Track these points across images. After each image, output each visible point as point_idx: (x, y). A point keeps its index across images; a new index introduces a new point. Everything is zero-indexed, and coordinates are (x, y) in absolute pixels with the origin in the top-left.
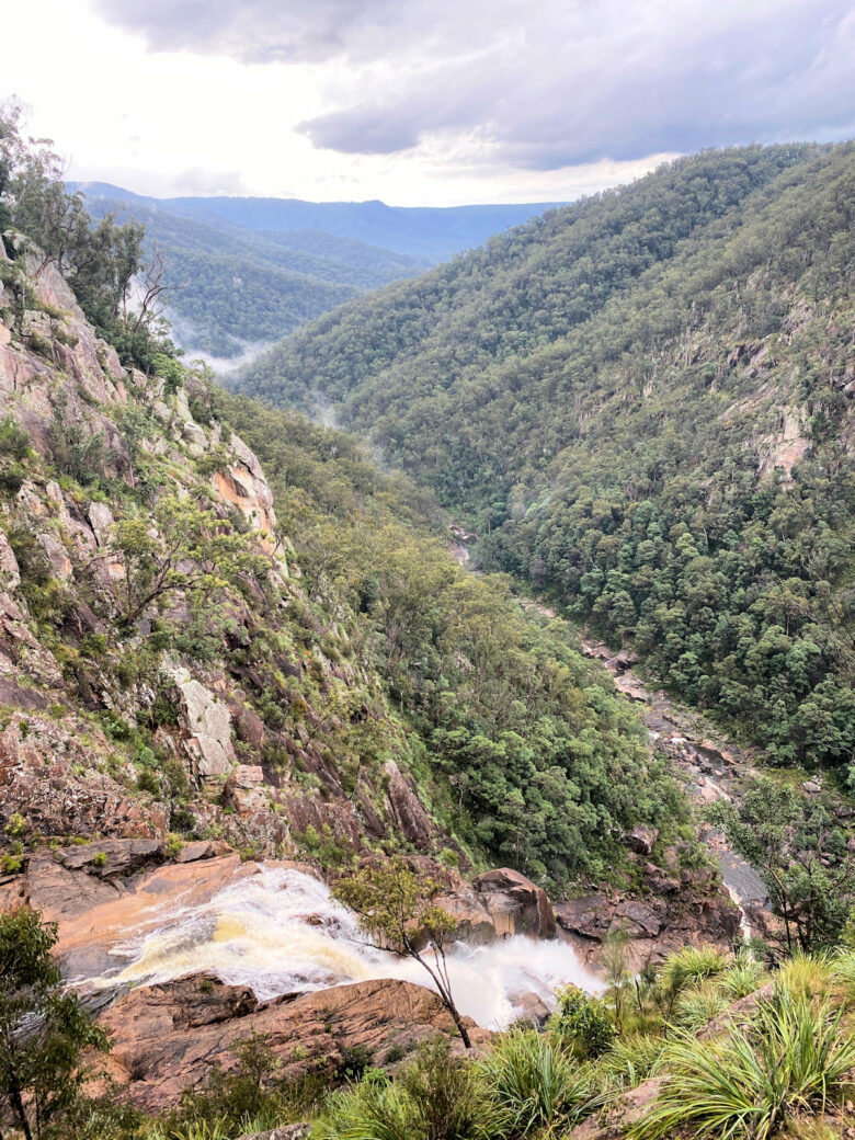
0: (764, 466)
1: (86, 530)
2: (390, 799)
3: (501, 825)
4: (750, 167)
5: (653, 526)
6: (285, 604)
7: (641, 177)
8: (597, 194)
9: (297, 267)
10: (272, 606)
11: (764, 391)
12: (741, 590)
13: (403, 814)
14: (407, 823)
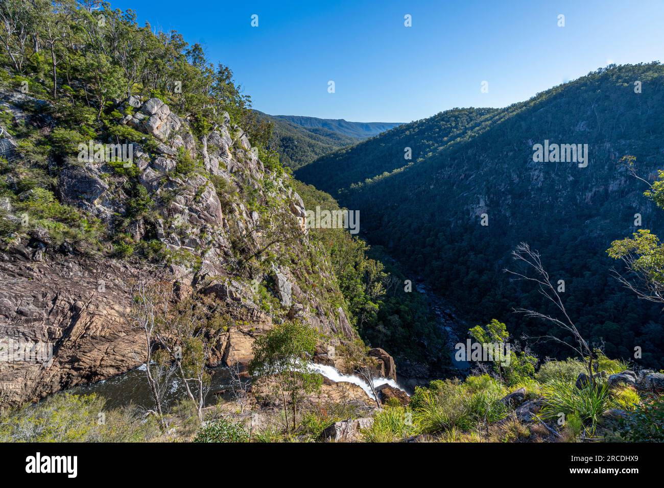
0: (472, 215)
1: (251, 220)
2: (340, 320)
3: (375, 334)
4: (470, 115)
5: (432, 233)
6: (308, 250)
7: (433, 116)
8: (417, 121)
9: (315, 139)
10: (304, 251)
11: (473, 190)
12: (462, 257)
13: (343, 325)
14: (344, 329)
